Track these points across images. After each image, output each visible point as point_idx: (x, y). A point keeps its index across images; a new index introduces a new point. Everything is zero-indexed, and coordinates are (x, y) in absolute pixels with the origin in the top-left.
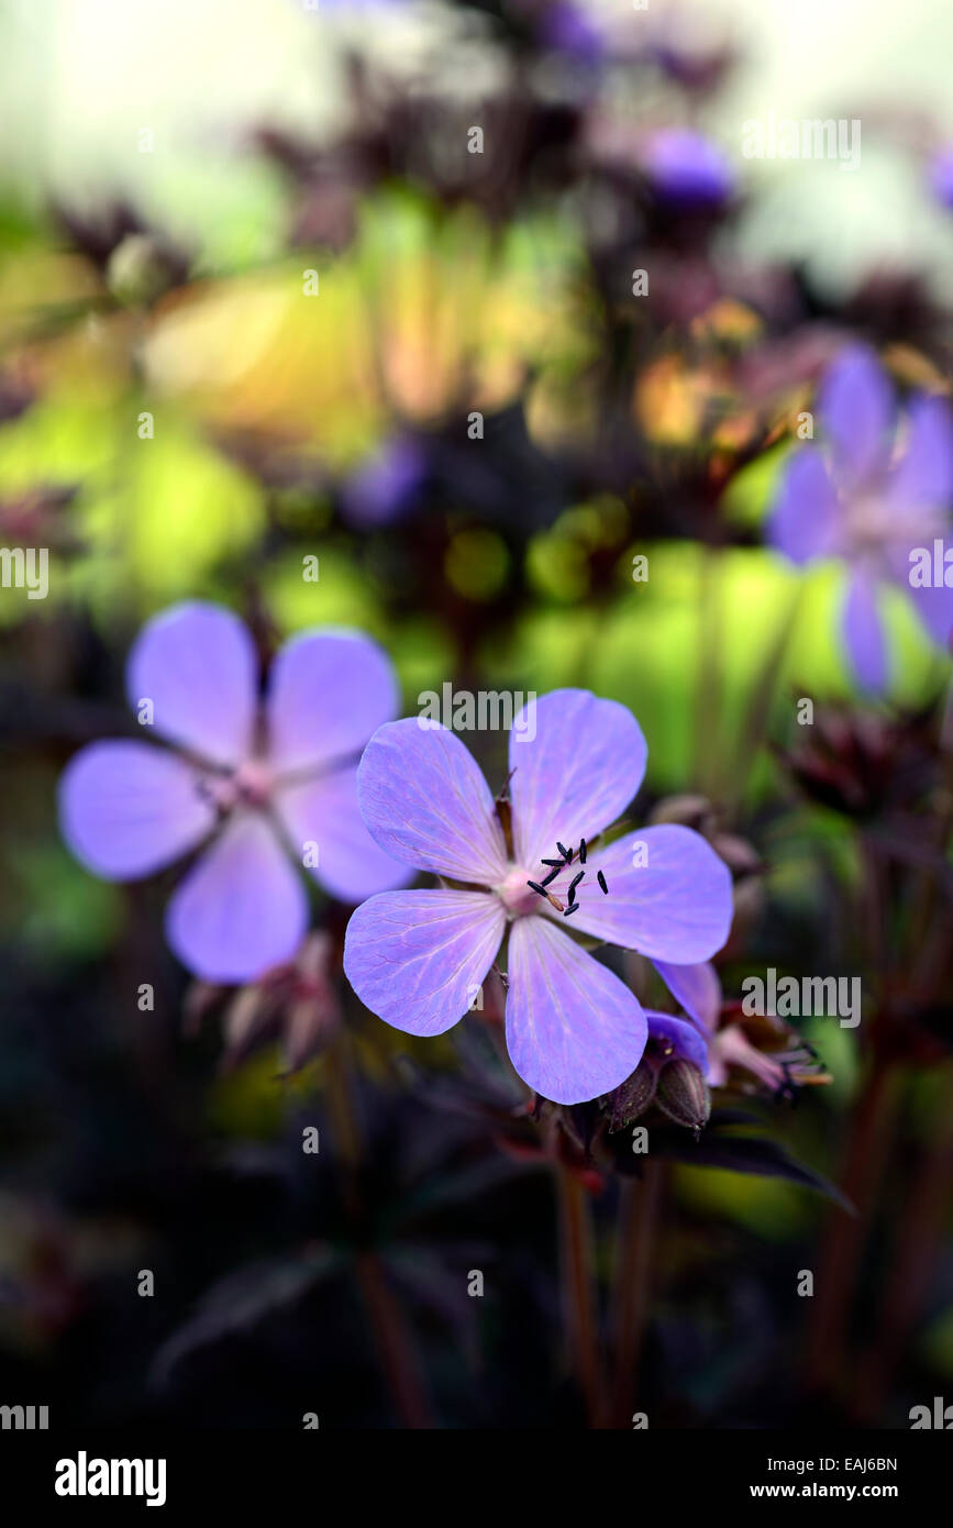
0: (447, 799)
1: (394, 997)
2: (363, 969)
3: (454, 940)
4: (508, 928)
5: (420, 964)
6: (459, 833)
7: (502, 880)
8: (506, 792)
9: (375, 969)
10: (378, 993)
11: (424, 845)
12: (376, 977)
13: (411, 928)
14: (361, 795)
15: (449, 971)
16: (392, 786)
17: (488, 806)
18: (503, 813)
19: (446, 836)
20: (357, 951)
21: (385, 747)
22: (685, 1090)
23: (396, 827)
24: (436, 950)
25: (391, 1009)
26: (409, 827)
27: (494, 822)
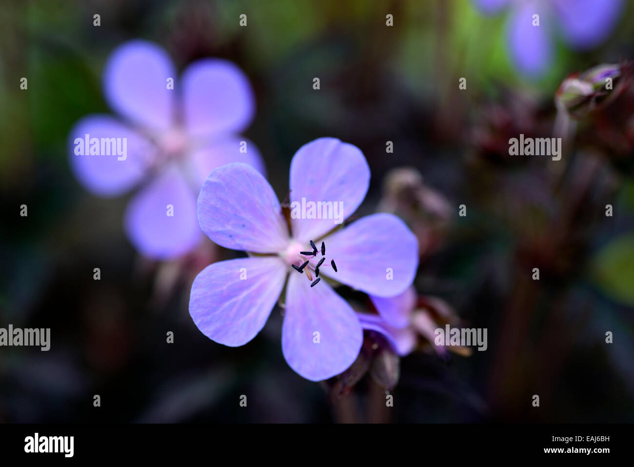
0: (253, 209)
1: (218, 325)
2: (199, 311)
3: (255, 287)
4: (288, 276)
5: (235, 303)
6: (259, 226)
7: (285, 249)
8: (288, 201)
9: (207, 310)
10: (208, 323)
11: (237, 236)
12: (208, 314)
13: (230, 283)
14: (200, 213)
15: (252, 305)
16: (219, 205)
17: (277, 209)
18: (286, 212)
19: (252, 229)
20: (197, 300)
21: (215, 183)
22: (383, 368)
23: (220, 229)
24: (245, 294)
25: (216, 332)
26: (229, 228)
27: (281, 218)
